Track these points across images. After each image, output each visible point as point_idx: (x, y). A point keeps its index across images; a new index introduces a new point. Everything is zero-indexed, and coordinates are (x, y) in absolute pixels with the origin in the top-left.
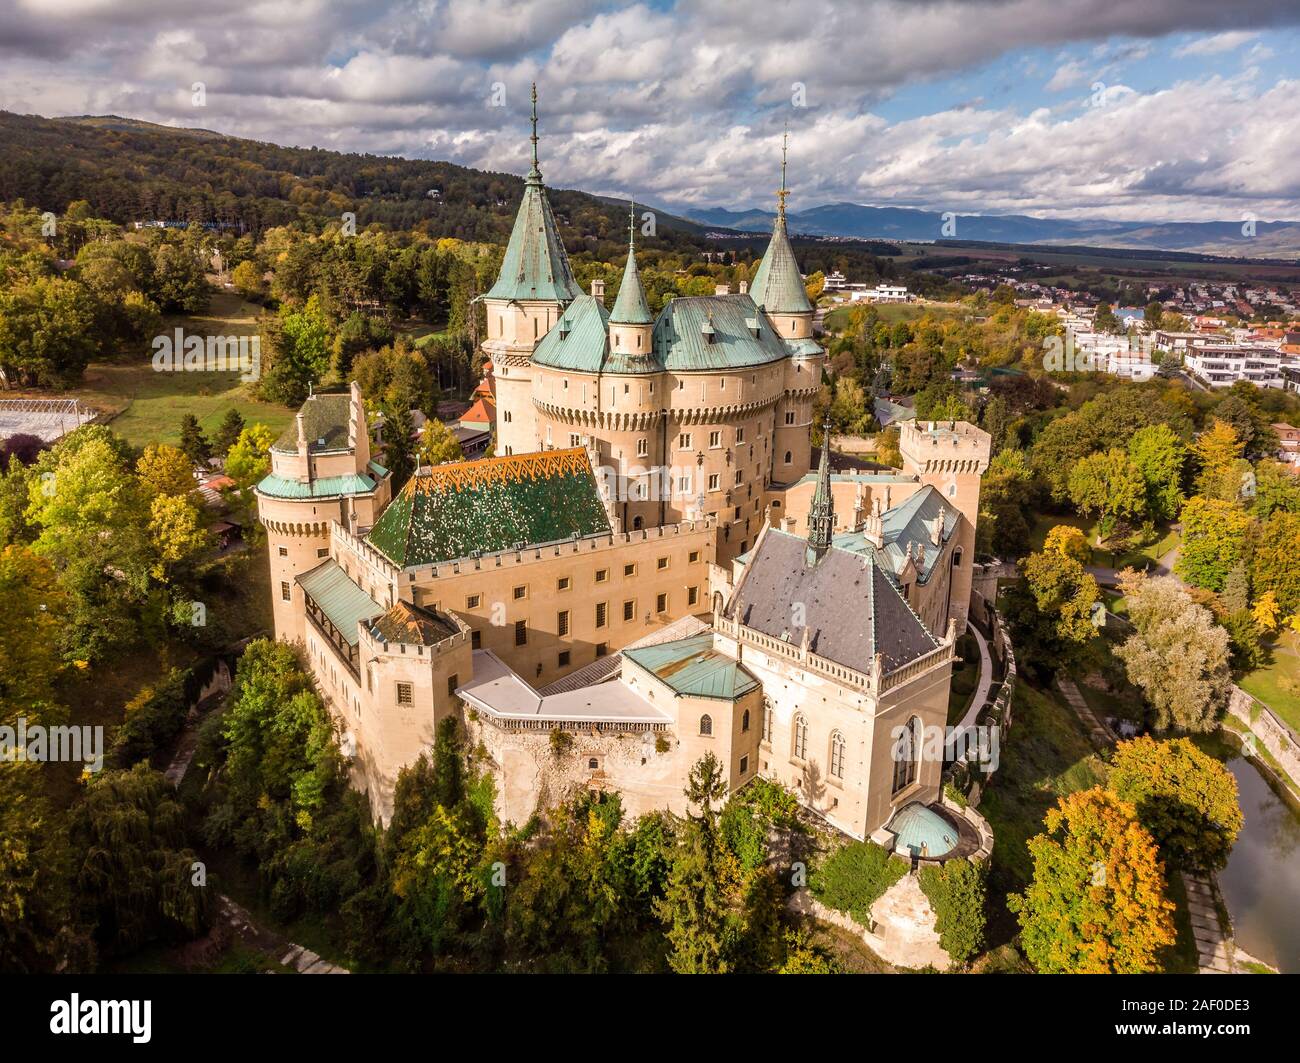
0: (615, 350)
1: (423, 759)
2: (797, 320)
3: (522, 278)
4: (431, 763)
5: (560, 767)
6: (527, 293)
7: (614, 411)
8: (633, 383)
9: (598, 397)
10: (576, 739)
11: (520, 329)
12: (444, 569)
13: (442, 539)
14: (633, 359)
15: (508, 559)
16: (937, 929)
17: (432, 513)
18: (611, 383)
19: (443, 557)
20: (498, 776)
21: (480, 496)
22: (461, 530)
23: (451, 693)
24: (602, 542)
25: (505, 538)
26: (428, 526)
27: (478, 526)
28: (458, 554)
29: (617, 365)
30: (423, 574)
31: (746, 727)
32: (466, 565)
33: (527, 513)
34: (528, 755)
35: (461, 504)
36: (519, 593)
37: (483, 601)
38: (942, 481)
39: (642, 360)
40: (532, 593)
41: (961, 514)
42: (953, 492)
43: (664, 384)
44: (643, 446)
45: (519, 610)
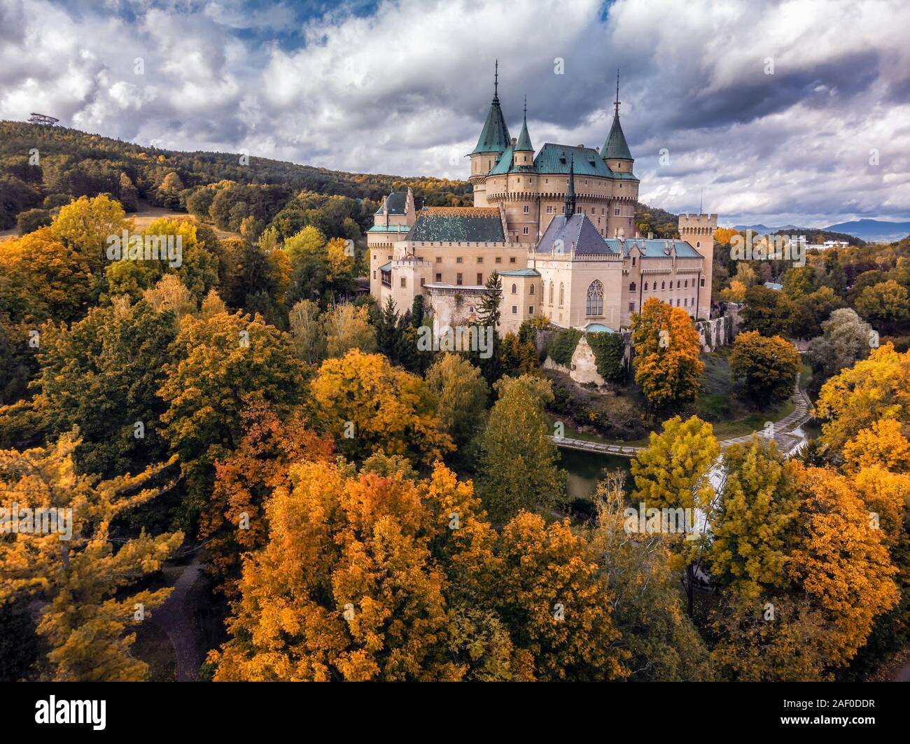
0: (516, 164)
1: (408, 311)
2: (622, 164)
3: (486, 144)
4: (411, 311)
5: (458, 311)
6: (487, 149)
7: (513, 191)
8: (521, 178)
9: (507, 186)
10: (465, 299)
11: (483, 166)
12: (428, 244)
13: (428, 234)
14: (522, 167)
15: (455, 244)
16: (596, 364)
17: (426, 224)
18: (513, 178)
19: (428, 240)
20: (435, 315)
21: (448, 220)
22: (437, 232)
23: (422, 286)
24: (499, 244)
26: (423, 228)
27: (445, 232)
28: (434, 240)
29: (514, 170)
30: (418, 244)
31: (532, 292)
32: (437, 244)
33: (467, 229)
34: (447, 305)
35: (438, 222)
36: (459, 260)
37: (443, 260)
38: (693, 239)
39: (526, 167)
40: (466, 262)
41: (703, 258)
42: (698, 246)
43: (538, 181)
44: (526, 209)
45: (460, 268)
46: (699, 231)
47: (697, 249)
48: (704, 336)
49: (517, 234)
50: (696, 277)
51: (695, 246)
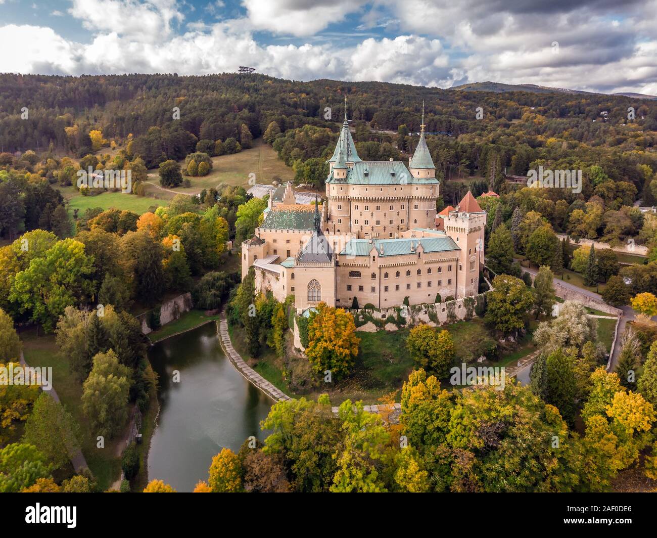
2: (420, 172)
5: (264, 281)
7: (331, 195)
8: (336, 186)
10: (266, 275)
12: (268, 230)
13: (272, 223)
14: (336, 180)
15: (285, 231)
16: (300, 337)
17: (272, 216)
18: (331, 187)
19: (270, 227)
20: (256, 280)
21: (287, 214)
22: (278, 222)
23: (255, 260)
25: (289, 226)
26: (269, 219)
27: (283, 222)
28: (274, 228)
29: (332, 182)
30: (262, 231)
31: (293, 278)
32: (275, 231)
33: (297, 220)
34: (260, 277)
35: (280, 215)
36: (288, 241)
37: (278, 241)
38: (454, 235)
39: (338, 180)
40: (292, 243)
41: (460, 249)
42: (458, 240)
43: (348, 188)
44: (340, 207)
45: (288, 246)
46: (458, 229)
47: (457, 242)
48: (427, 315)
49: (334, 223)
50: (455, 263)
51: (455, 240)
